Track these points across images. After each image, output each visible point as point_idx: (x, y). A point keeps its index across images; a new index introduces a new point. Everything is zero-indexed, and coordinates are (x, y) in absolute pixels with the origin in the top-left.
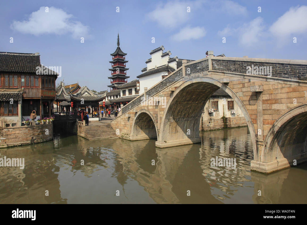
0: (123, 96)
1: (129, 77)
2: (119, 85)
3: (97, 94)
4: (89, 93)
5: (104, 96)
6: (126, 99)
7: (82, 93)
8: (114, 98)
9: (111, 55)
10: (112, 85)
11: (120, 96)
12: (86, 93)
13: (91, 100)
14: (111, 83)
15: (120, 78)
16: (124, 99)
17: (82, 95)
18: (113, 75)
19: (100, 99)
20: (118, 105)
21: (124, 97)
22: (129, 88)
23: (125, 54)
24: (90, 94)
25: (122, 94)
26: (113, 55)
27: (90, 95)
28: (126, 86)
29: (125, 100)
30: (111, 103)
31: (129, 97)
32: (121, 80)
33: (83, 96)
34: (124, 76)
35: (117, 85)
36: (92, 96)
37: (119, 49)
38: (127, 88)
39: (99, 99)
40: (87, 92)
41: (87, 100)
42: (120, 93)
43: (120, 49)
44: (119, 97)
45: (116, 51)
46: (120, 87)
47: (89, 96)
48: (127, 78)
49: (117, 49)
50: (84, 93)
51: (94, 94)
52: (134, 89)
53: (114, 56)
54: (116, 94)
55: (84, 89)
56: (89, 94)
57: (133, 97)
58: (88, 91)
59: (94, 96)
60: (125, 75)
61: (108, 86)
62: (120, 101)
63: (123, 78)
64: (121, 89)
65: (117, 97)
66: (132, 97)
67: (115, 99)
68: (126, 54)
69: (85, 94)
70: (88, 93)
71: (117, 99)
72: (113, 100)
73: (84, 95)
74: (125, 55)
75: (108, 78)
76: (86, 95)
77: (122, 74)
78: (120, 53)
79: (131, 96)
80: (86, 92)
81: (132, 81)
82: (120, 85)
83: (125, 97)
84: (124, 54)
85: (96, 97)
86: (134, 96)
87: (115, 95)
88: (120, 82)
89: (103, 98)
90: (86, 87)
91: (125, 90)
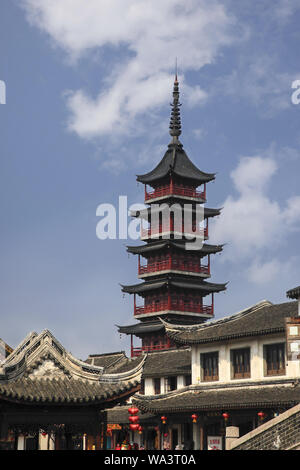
0: (204, 379)
1: (222, 288)
2: (185, 327)
3: (97, 372)
4: (62, 362)
5: (132, 381)
6: (220, 395)
7: (30, 362)
8: (157, 388)
9: (141, 179)
10: (139, 322)
11: (188, 380)
12: (49, 365)
13: (72, 400)
14: (137, 316)
15: (178, 289)
16: (211, 396)
17: (29, 373)
18: (145, 275)
19: (112, 394)
20: (178, 427)
21: (208, 387)
22: (234, 343)
23: (205, 178)
24: (67, 368)
25: (196, 371)
26: (147, 179)
27: (67, 373)
28: (219, 334)
29: (214, 403)
30: (143, 412)
31: (233, 385)
32: (185, 301)
33: (31, 377)
34: (200, 280)
35: (177, 326)
36: (76, 377)
37: (176, 150)
38: (224, 341)
39: (108, 395)
40: (53, 359)
41: (54, 398)
42: (190, 367)
43: (182, 152)
44: (180, 386)
45: (161, 163)
46: (192, 338)
47: (63, 379)
48: (212, 292)
49: (169, 152)
50: (39, 364)
51: (84, 369)
52: (261, 348)
53: (153, 184)
54: (167, 370)
55: (39, 343)
56: (62, 368)
57: (257, 387)
58: (55, 354)
59: (84, 381)
60: (202, 275)
61: (122, 330)
62: (190, 405)
63: (193, 291)
64: (196, 344)
65: (173, 386)
66: (251, 387)
67: (165, 396)
68: (211, 177)
69: (42, 369)
70: (57, 364)
71: (175, 394)
72: (152, 398)
73: (38, 375)
74: (204, 182)
75: (123, 291)
76: (48, 373)
77: (191, 274)
78: (182, 172)
79: (243, 384)
80: (49, 357)
81: (250, 311)
82: (191, 327)
83: (216, 386)
84: (199, 177)
85: (94, 384)
86: (259, 384)
87: (163, 375)
88: (178, 313)
89: (126, 389)
90: (47, 334)
91: (213, 350)
